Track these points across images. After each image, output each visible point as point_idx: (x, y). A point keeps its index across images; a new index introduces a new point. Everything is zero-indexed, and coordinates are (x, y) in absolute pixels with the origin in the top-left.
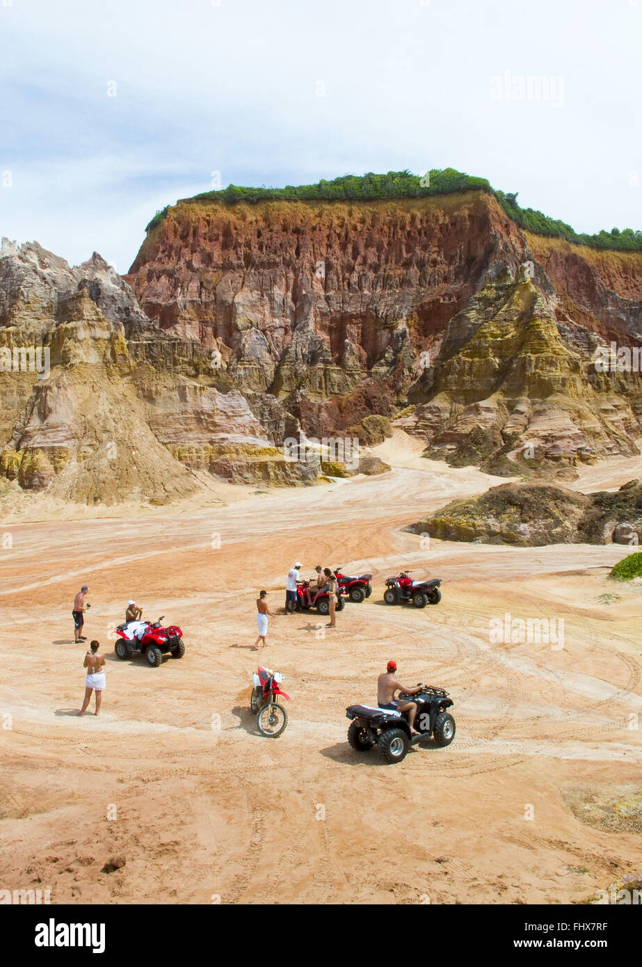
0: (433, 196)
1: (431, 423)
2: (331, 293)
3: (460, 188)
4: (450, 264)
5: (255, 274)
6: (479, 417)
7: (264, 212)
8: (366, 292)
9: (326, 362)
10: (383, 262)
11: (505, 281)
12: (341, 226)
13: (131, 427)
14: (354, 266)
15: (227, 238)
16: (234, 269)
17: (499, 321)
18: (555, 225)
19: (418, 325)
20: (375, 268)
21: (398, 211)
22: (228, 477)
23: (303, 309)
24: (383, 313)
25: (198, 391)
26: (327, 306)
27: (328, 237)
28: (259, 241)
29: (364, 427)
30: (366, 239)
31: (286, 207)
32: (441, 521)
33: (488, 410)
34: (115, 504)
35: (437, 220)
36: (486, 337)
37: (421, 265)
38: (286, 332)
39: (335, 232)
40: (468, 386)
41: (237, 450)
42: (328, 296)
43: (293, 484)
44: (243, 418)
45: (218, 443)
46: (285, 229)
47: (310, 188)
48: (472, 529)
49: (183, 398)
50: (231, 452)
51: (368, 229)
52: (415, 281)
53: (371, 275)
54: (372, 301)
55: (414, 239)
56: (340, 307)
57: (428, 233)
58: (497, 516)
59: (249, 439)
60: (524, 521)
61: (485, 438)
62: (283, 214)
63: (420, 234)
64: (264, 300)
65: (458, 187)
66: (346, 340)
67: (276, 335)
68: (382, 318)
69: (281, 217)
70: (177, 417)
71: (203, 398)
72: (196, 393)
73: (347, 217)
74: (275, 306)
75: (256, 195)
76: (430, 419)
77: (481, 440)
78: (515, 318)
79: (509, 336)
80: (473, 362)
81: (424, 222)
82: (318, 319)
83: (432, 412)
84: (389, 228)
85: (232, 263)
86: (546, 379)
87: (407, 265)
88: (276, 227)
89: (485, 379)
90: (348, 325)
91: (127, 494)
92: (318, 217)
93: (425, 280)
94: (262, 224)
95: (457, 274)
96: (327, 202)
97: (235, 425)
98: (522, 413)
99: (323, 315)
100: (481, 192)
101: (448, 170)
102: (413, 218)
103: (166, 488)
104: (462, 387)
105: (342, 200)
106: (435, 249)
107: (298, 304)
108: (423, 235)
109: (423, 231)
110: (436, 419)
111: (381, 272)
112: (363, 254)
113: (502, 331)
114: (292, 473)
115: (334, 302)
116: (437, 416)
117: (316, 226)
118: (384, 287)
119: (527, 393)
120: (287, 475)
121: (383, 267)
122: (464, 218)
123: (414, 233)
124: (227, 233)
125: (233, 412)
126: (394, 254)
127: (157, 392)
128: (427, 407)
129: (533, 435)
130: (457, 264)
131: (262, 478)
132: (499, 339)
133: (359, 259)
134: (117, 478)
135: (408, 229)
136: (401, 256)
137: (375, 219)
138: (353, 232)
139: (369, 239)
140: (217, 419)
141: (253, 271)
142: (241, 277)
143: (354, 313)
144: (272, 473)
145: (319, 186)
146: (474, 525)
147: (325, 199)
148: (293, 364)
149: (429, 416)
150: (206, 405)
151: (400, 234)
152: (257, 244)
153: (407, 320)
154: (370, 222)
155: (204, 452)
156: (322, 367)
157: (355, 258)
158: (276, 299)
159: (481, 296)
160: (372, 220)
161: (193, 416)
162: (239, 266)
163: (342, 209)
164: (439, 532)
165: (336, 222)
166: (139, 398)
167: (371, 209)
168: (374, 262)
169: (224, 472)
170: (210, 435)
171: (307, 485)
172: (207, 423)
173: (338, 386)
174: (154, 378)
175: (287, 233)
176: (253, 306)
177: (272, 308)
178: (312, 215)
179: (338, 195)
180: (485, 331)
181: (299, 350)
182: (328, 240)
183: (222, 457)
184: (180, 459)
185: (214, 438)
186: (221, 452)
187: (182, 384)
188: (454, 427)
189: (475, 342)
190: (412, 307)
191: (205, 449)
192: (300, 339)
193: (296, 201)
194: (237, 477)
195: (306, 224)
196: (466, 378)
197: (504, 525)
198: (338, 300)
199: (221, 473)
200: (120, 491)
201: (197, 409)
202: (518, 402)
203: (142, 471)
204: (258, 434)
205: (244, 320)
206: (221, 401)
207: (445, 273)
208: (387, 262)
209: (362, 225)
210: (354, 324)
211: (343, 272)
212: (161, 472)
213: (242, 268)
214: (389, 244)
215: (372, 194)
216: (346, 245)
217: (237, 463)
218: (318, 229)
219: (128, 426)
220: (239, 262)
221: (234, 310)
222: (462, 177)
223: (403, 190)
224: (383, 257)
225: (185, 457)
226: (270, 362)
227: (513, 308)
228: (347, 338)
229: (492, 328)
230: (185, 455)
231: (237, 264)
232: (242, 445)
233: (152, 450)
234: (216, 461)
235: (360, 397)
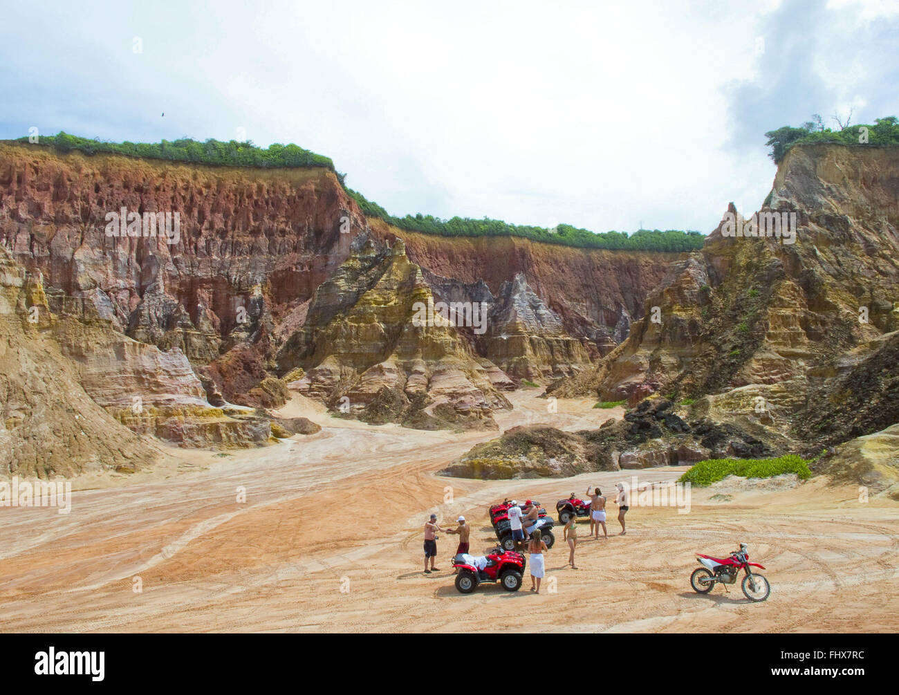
0: (280, 168)
1: (324, 385)
2: (178, 256)
3: (306, 163)
4: (298, 235)
5: (95, 230)
6: (384, 378)
7: (103, 166)
8: (215, 257)
9: (184, 326)
10: (230, 228)
11: (369, 253)
12: (186, 189)
13: (65, 387)
14: (200, 230)
15: (60, 190)
16: (70, 223)
17: (381, 290)
18: (372, 206)
19: (272, 292)
20: (223, 234)
21: (244, 180)
22: (177, 441)
23: (151, 271)
24: (235, 279)
25: (137, 348)
26: (176, 269)
27: (173, 198)
28: (97, 196)
29: (266, 390)
30: (213, 204)
31: (127, 164)
32: (479, 463)
33: (390, 370)
34: (76, 475)
35: (284, 192)
36: (370, 304)
37: (270, 233)
38: (131, 295)
39: (180, 194)
40: (356, 350)
41: (185, 411)
42: (176, 259)
43: (246, 446)
44: (186, 378)
45: (164, 404)
46: (126, 186)
47: (152, 147)
48: (509, 467)
49: (120, 355)
50: (179, 414)
51: (214, 195)
52: (265, 250)
53: (219, 241)
54: (223, 266)
55: (261, 208)
56: (190, 271)
57: (276, 204)
58: (525, 454)
59: (192, 400)
60: (553, 457)
61: (393, 397)
62: (124, 170)
63: (267, 203)
64: (107, 259)
65: (304, 162)
66: (199, 305)
67: (120, 297)
68: (235, 283)
69: (122, 173)
70: (115, 376)
71: (143, 356)
72: (135, 351)
73: (191, 181)
74: (119, 266)
75: (92, 146)
76: (322, 382)
77: (391, 399)
78: (395, 287)
79: (392, 303)
80: (359, 326)
81: (271, 192)
82: (167, 282)
83: (324, 375)
84: (235, 195)
85: (67, 217)
86: (439, 342)
87: (256, 232)
88: (117, 184)
89: (373, 343)
90: (199, 290)
91: (84, 463)
92: (161, 177)
93: (276, 249)
94: (100, 178)
95: (307, 246)
96: (170, 162)
97: (178, 385)
98: (421, 373)
99: (172, 278)
100: (327, 169)
101: (292, 146)
102: (260, 188)
103: (125, 454)
104: (350, 351)
105: (185, 162)
106: (283, 219)
107: (144, 265)
108: (270, 205)
109: (270, 202)
110: (329, 381)
111: (229, 238)
112: (210, 219)
113: (385, 298)
114: (244, 434)
115: (183, 265)
116: (328, 378)
117: (159, 186)
118: (233, 253)
119: (421, 355)
120: (239, 436)
121: (231, 233)
122: (312, 192)
123: (262, 202)
124: (59, 184)
125: (175, 371)
126: (241, 221)
127: (88, 349)
128: (320, 370)
129: (439, 393)
130: (306, 235)
131: (214, 441)
132: (382, 306)
133: (206, 224)
134: (65, 446)
135: (255, 198)
136: (248, 224)
137: (220, 185)
138: (198, 196)
139: (215, 204)
140: (160, 379)
141: (93, 227)
142: (79, 232)
143: (205, 278)
144: (224, 435)
145: (162, 146)
146: (511, 464)
147: (169, 160)
148: (147, 327)
149: (322, 378)
150: (148, 364)
151: (247, 202)
152: (96, 198)
153: (262, 287)
154: (216, 188)
155: (149, 415)
156: (181, 331)
157: (201, 222)
158: (120, 259)
159: (348, 266)
160: (217, 186)
161: (133, 375)
162: (77, 221)
163: (186, 172)
164: (477, 473)
165: (180, 184)
166: (63, 354)
167: (217, 175)
168: (221, 228)
169: (175, 436)
170: (153, 396)
171: (260, 445)
172: (150, 383)
173: (200, 351)
174: (83, 333)
175: (129, 190)
176: (95, 265)
177: (116, 268)
178: (155, 175)
179: (183, 157)
180: (369, 298)
181: (152, 312)
182: (173, 201)
183: (169, 419)
184: (123, 422)
185: (158, 399)
186: (168, 414)
187: (119, 340)
188: (359, 388)
189: (358, 307)
190: (266, 274)
191: (151, 411)
192: (152, 302)
193: (137, 158)
194: (187, 440)
195: (149, 183)
196: (354, 342)
197: (534, 461)
198: (187, 264)
199: (170, 438)
200: (74, 460)
201: (137, 367)
202: (414, 363)
203: (93, 436)
204: (200, 395)
205: (86, 279)
206: (163, 359)
207: (294, 243)
208: (234, 228)
209: (207, 190)
210: (205, 289)
211: (189, 235)
212: (114, 437)
213: (80, 223)
214: (236, 211)
215: (217, 159)
216: (192, 209)
217: (187, 425)
218: (162, 190)
219: (61, 386)
220: (76, 216)
221: (74, 268)
222: (307, 154)
223: (249, 160)
224: (230, 223)
225: (129, 420)
226: (118, 325)
227: (392, 277)
228: (198, 303)
229: (375, 296)
230: (129, 418)
231: (74, 219)
232: (189, 406)
233: (95, 412)
234: (163, 424)
235: (238, 361)
